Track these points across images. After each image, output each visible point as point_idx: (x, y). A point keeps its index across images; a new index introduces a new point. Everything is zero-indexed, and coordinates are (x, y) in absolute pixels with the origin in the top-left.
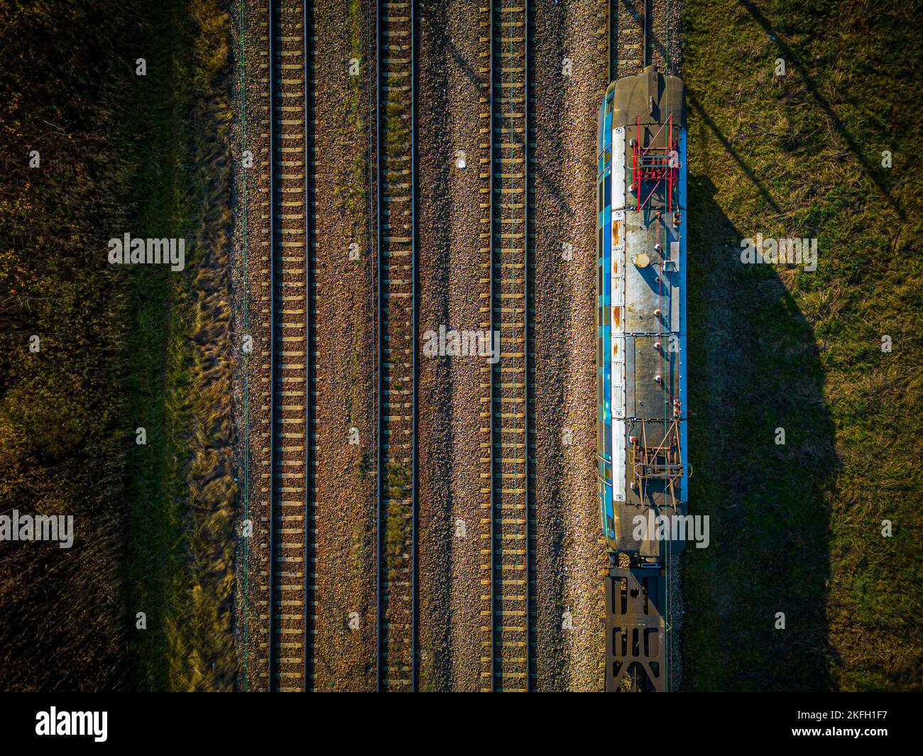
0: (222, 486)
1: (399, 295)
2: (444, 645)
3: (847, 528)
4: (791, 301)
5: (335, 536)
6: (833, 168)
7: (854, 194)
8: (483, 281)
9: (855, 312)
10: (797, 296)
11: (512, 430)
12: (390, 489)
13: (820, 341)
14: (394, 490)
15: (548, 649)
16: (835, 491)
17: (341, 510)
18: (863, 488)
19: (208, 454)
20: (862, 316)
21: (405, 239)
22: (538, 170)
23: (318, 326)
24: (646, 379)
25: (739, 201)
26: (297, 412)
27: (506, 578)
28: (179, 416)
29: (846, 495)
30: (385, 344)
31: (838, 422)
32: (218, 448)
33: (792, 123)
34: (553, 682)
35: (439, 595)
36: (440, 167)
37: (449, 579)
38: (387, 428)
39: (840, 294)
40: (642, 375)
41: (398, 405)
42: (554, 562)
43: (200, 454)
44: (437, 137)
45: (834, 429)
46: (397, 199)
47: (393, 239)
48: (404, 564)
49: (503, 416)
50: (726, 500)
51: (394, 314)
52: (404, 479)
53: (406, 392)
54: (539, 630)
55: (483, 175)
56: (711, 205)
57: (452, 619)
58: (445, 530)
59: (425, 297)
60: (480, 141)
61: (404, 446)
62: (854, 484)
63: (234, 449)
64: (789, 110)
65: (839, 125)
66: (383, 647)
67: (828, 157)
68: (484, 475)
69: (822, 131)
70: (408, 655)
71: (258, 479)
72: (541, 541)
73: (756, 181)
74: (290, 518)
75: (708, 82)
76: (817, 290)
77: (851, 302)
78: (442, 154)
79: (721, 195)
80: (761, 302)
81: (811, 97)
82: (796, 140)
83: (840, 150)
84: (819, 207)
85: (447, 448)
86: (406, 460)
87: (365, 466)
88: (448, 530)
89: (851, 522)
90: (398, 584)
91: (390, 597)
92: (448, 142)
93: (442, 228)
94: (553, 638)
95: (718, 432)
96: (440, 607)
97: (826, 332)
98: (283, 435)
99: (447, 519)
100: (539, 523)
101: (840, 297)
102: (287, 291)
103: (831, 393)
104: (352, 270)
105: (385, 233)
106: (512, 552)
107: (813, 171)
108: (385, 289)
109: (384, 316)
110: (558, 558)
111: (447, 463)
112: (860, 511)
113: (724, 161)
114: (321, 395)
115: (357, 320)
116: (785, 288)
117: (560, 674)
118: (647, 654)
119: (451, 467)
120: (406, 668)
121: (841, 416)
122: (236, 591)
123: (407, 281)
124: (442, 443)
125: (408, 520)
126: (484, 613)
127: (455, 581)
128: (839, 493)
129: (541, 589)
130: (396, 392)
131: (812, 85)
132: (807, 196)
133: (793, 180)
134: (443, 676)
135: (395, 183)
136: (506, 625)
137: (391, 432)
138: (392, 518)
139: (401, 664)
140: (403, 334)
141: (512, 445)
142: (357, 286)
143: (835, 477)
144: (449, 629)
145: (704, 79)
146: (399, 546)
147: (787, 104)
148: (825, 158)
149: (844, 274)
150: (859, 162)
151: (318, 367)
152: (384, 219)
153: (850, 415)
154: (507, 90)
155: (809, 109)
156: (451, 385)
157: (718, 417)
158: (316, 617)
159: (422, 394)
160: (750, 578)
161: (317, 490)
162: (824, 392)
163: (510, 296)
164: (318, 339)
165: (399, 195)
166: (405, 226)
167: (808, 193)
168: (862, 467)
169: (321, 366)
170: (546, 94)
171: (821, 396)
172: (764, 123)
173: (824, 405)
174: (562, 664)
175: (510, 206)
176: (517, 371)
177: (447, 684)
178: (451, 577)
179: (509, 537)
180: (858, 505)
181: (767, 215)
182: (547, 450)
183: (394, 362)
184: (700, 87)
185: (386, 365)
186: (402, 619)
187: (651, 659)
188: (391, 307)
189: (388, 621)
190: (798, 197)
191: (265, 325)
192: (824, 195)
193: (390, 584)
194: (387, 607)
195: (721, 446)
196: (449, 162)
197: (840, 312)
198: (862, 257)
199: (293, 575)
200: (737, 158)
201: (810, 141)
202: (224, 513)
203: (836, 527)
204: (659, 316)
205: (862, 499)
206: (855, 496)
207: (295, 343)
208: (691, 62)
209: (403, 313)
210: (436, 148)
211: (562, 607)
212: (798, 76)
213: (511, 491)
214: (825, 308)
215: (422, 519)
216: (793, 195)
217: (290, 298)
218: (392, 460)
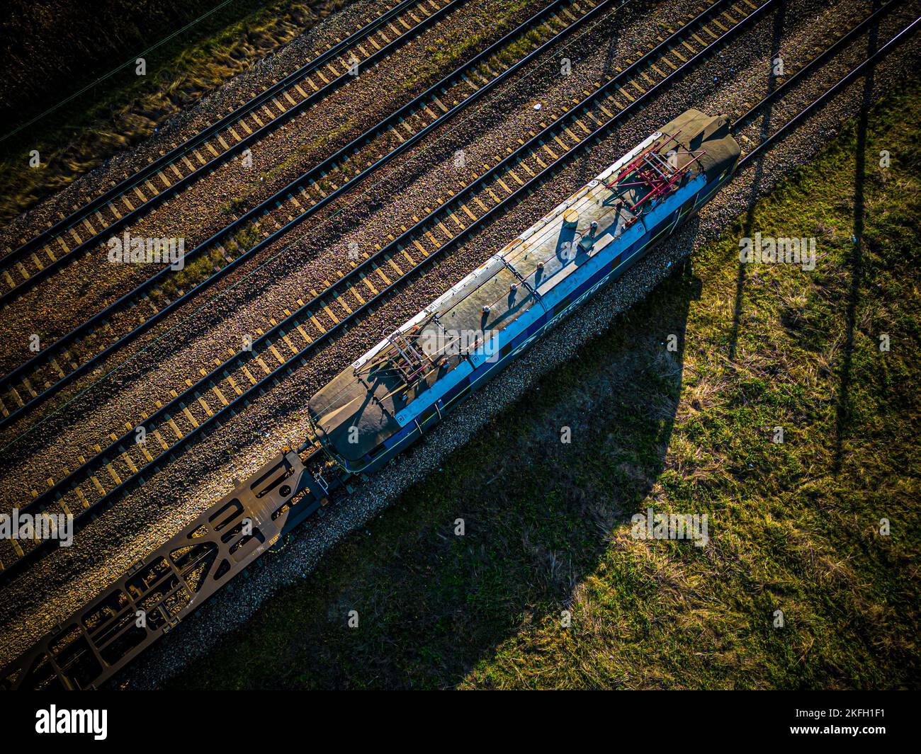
0: (142, 124)
1: (398, 135)
2: (120, 382)
3: (511, 667)
4: (669, 430)
5: (160, 227)
6: (809, 372)
7: (808, 407)
8: (462, 184)
9: (714, 498)
10: (677, 432)
11: (358, 296)
12: (232, 240)
13: (658, 487)
14: (233, 244)
15: (177, 474)
16: (537, 621)
17: (186, 216)
18: (562, 648)
19: (163, 99)
20: (717, 507)
21: (445, 109)
22: (583, 158)
23: (326, 99)
24: (478, 302)
25: (706, 321)
26: (245, 132)
27: (221, 387)
28: (180, 63)
29: (542, 637)
30: (350, 152)
31: (603, 566)
32: (174, 103)
33: (808, 307)
34: (147, 505)
35: (164, 344)
36: (521, 94)
37: (186, 343)
38: (282, 202)
39: (715, 469)
40: (479, 295)
41: (308, 197)
42: (266, 417)
43: (160, 95)
44: (541, 77)
45: (593, 570)
46: (470, 83)
47: (438, 102)
48: (172, 296)
49: (365, 279)
50: (444, 527)
51: (380, 141)
52: (249, 244)
53: (323, 194)
54: (190, 451)
55: (543, 125)
56: (683, 305)
57: (149, 373)
58: (228, 307)
59: (413, 154)
60: (566, 105)
61: (277, 225)
62: (559, 637)
63: (181, 112)
64: (816, 297)
65: (848, 347)
66: (82, 333)
67: (815, 361)
68: (300, 302)
69: (829, 337)
70: (89, 357)
71: (168, 142)
72: (276, 391)
73: (736, 320)
74: (151, 186)
75: (772, 225)
76: (699, 446)
77: (718, 486)
78: (532, 89)
79: (699, 305)
80: (643, 407)
81: (843, 305)
82: (799, 321)
83: (830, 365)
84: (767, 387)
85: (302, 258)
86: (266, 234)
87: (237, 208)
88: (230, 310)
89: (521, 666)
90: (151, 305)
91: (135, 306)
92: (545, 88)
93: (477, 127)
94: (192, 471)
95: (499, 468)
96: (153, 353)
97: (672, 486)
98: (218, 136)
99: (239, 302)
100: (293, 377)
101: (713, 471)
102: (336, 63)
103: (622, 537)
104: (389, 91)
105: (438, 92)
106: (248, 374)
107: (789, 358)
108: (394, 122)
109: (372, 136)
110: (272, 420)
111: (289, 268)
112: (537, 665)
113: (726, 285)
114: (272, 138)
115: (353, 120)
116: (674, 416)
117: (160, 505)
118: (232, 550)
119: (287, 274)
120: (75, 365)
121: (611, 565)
122: (60, 191)
123: (413, 132)
124: (302, 250)
125: (214, 272)
126: (173, 393)
127: (187, 350)
128: (538, 628)
129: (232, 424)
130: (317, 188)
131: (854, 298)
132: (766, 369)
133: (766, 345)
134: (87, 402)
135: (481, 73)
136: (175, 420)
137: (281, 207)
138: (207, 259)
139: (75, 358)
140: (369, 159)
141: (345, 305)
142: (380, 103)
143: (550, 611)
144: (137, 376)
145: (771, 220)
146: (186, 280)
147: (819, 291)
148: (811, 359)
149: (735, 459)
150: (837, 390)
151: (293, 121)
152: (447, 85)
153: (619, 573)
154: (619, 93)
155: (833, 313)
156: (358, 224)
157: (513, 457)
158: (76, 263)
159: (332, 205)
160: (385, 611)
161: (190, 188)
162: (618, 529)
163: (468, 212)
164: (315, 106)
165: (476, 82)
166: (455, 102)
167: (769, 367)
168: (582, 629)
169: (296, 123)
170: (644, 121)
171: (611, 529)
172: (786, 288)
173: (605, 539)
174: (172, 501)
175: (538, 160)
176: (412, 263)
177: (83, 412)
178: (188, 343)
179: (261, 362)
180: (542, 659)
181: (717, 351)
182: (363, 335)
183: (341, 169)
184: (762, 222)
185: (334, 165)
186: (120, 330)
187: (230, 558)
188: (384, 135)
189: (111, 321)
190: (757, 361)
191: (297, 67)
192: (781, 382)
193: (147, 299)
194: (123, 310)
195: (488, 480)
196: (531, 99)
197: (700, 482)
198: (765, 461)
199: (102, 221)
200: (739, 293)
201: (810, 334)
202: (122, 139)
203: (503, 655)
204: (540, 269)
205: (552, 658)
206: (547, 649)
207: (299, 94)
208: (773, 201)
209: (387, 147)
210: (532, 81)
211: (228, 458)
212: (849, 281)
213: (304, 333)
214: (690, 465)
215: (223, 281)
216: (754, 357)
217: (332, 69)
218: (258, 225)
